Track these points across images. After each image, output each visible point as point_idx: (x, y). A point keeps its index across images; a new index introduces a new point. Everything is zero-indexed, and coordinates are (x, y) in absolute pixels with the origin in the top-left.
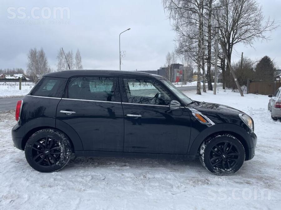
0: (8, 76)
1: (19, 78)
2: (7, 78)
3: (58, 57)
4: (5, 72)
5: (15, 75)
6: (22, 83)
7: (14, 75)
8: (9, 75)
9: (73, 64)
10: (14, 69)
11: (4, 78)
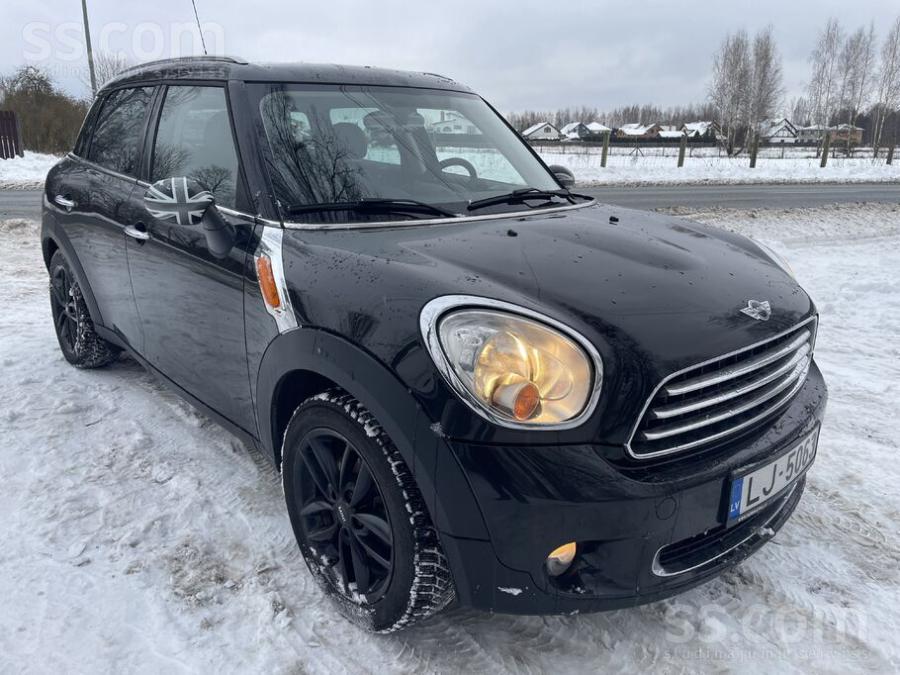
0: (670, 130)
1: (697, 133)
2: (663, 134)
3: (817, 55)
4: (669, 116)
5: (689, 126)
6: (687, 151)
7: (686, 125)
8: (674, 128)
9: (868, 77)
10: (691, 106)
11: (654, 135)
